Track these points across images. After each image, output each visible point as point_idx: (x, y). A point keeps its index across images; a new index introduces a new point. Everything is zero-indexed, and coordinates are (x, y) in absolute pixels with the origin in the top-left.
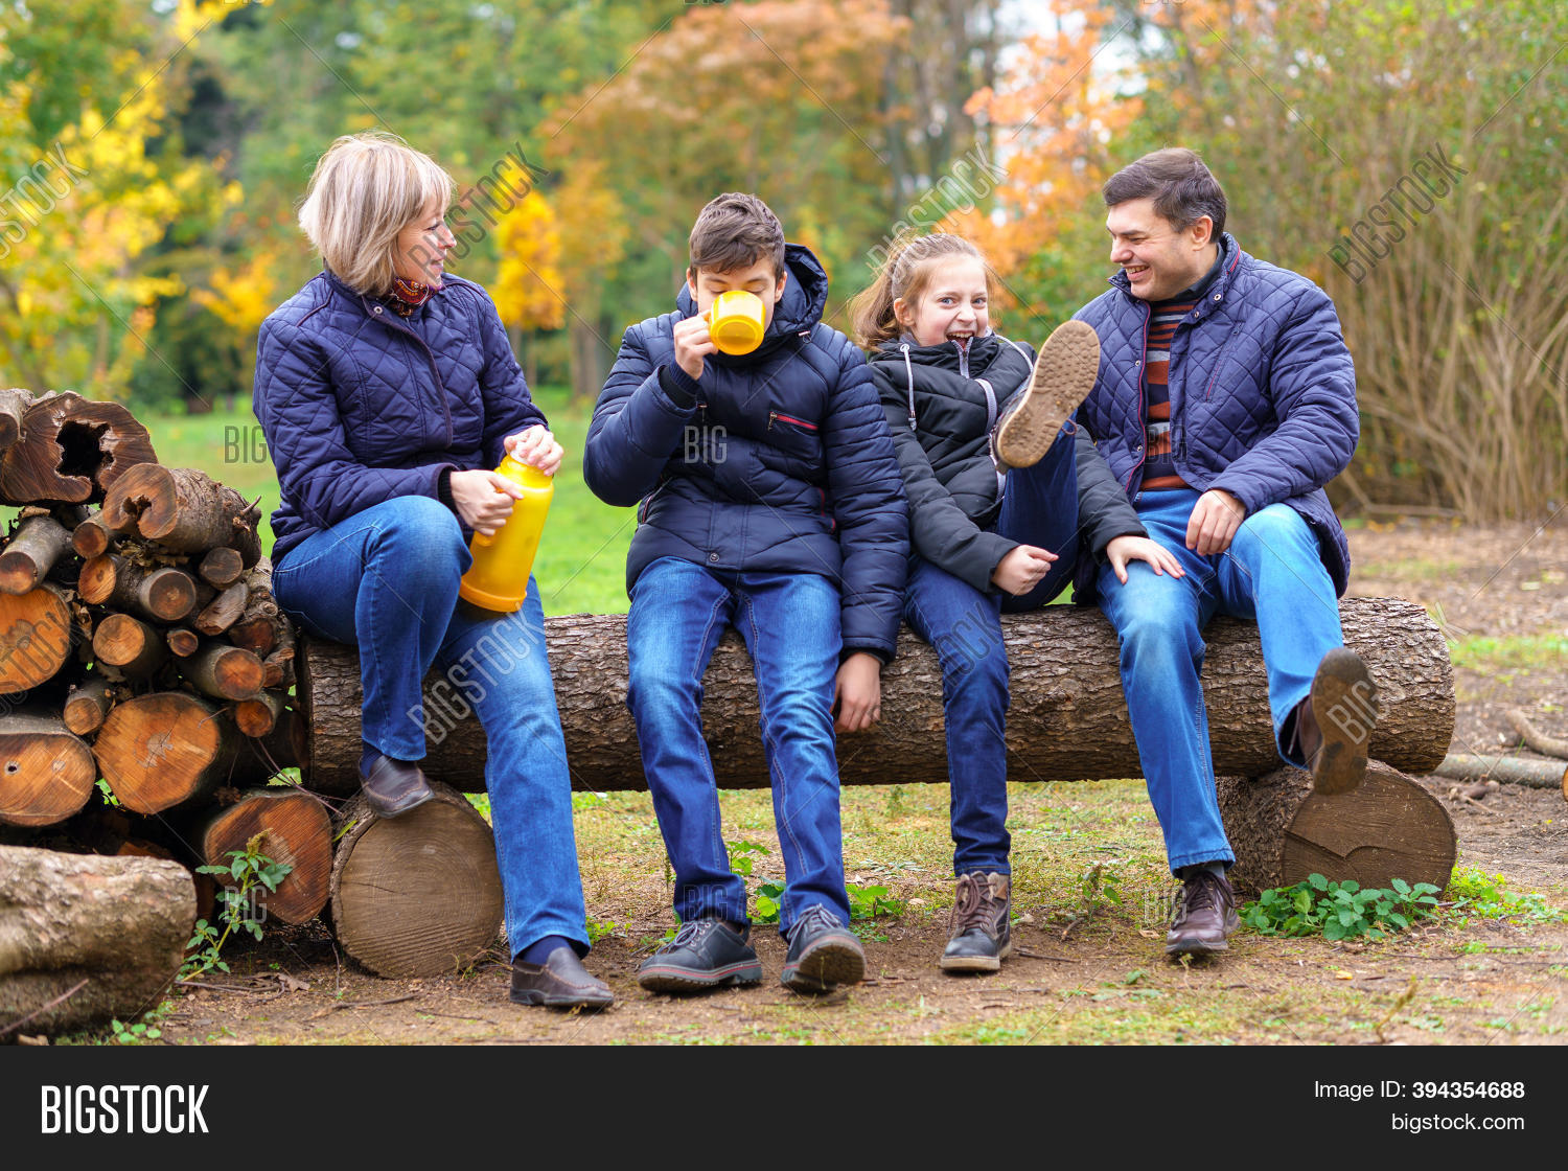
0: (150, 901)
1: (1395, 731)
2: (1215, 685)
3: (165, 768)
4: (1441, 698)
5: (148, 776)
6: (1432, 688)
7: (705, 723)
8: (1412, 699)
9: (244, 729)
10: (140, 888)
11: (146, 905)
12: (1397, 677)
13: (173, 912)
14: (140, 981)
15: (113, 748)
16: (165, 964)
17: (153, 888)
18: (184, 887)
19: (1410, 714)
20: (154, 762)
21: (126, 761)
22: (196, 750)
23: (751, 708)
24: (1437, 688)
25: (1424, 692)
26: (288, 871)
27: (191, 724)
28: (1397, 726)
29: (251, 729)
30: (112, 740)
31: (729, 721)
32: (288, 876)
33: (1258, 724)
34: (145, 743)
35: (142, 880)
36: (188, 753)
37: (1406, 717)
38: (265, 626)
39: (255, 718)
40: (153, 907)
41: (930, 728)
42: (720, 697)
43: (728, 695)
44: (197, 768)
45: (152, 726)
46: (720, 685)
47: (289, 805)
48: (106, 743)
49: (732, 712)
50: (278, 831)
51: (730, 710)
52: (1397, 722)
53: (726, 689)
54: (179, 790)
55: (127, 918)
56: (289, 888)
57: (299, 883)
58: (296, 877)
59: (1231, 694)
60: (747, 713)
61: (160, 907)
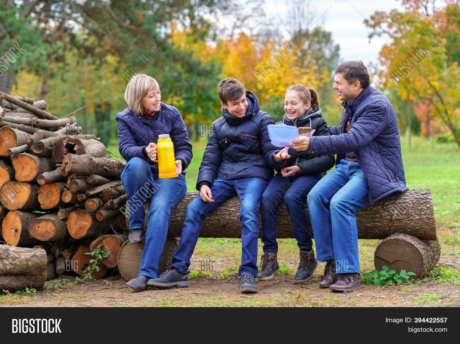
0: (35, 260)
1: (417, 228)
2: (361, 213)
3: (81, 228)
4: (429, 218)
5: (77, 230)
6: (427, 216)
7: (221, 221)
8: (421, 219)
9: (98, 219)
10: (33, 256)
11: (34, 260)
12: (416, 212)
13: (41, 262)
14: (36, 278)
15: (70, 223)
16: (41, 275)
17: (37, 256)
18: (44, 257)
19: (421, 223)
20: (78, 226)
21: (73, 226)
22: (87, 224)
23: (233, 217)
24: (428, 215)
25: (425, 217)
26: (109, 255)
27: (86, 217)
28: (417, 226)
29: (99, 219)
30: (70, 221)
31: (228, 220)
32: (109, 256)
33: (375, 224)
34: (77, 222)
35: (34, 254)
36: (85, 224)
37: (420, 224)
38: (107, 193)
39: (100, 216)
40: (36, 261)
41: (282, 223)
42: (225, 214)
43: (227, 213)
44: (87, 228)
45: (78, 218)
46: (225, 211)
47: (110, 238)
48: (69, 221)
49: (228, 218)
50: (107, 245)
51: (228, 217)
52: (418, 225)
53: (226, 212)
54: (83, 234)
55: (29, 263)
56: (109, 259)
57: (112, 258)
58: (111, 256)
59: (366, 216)
60: (232, 218)
61: (37, 261)
